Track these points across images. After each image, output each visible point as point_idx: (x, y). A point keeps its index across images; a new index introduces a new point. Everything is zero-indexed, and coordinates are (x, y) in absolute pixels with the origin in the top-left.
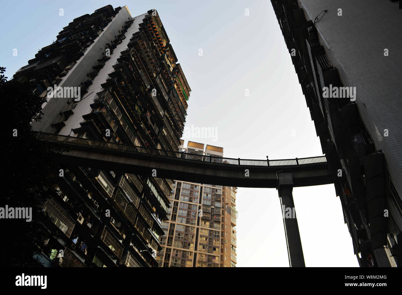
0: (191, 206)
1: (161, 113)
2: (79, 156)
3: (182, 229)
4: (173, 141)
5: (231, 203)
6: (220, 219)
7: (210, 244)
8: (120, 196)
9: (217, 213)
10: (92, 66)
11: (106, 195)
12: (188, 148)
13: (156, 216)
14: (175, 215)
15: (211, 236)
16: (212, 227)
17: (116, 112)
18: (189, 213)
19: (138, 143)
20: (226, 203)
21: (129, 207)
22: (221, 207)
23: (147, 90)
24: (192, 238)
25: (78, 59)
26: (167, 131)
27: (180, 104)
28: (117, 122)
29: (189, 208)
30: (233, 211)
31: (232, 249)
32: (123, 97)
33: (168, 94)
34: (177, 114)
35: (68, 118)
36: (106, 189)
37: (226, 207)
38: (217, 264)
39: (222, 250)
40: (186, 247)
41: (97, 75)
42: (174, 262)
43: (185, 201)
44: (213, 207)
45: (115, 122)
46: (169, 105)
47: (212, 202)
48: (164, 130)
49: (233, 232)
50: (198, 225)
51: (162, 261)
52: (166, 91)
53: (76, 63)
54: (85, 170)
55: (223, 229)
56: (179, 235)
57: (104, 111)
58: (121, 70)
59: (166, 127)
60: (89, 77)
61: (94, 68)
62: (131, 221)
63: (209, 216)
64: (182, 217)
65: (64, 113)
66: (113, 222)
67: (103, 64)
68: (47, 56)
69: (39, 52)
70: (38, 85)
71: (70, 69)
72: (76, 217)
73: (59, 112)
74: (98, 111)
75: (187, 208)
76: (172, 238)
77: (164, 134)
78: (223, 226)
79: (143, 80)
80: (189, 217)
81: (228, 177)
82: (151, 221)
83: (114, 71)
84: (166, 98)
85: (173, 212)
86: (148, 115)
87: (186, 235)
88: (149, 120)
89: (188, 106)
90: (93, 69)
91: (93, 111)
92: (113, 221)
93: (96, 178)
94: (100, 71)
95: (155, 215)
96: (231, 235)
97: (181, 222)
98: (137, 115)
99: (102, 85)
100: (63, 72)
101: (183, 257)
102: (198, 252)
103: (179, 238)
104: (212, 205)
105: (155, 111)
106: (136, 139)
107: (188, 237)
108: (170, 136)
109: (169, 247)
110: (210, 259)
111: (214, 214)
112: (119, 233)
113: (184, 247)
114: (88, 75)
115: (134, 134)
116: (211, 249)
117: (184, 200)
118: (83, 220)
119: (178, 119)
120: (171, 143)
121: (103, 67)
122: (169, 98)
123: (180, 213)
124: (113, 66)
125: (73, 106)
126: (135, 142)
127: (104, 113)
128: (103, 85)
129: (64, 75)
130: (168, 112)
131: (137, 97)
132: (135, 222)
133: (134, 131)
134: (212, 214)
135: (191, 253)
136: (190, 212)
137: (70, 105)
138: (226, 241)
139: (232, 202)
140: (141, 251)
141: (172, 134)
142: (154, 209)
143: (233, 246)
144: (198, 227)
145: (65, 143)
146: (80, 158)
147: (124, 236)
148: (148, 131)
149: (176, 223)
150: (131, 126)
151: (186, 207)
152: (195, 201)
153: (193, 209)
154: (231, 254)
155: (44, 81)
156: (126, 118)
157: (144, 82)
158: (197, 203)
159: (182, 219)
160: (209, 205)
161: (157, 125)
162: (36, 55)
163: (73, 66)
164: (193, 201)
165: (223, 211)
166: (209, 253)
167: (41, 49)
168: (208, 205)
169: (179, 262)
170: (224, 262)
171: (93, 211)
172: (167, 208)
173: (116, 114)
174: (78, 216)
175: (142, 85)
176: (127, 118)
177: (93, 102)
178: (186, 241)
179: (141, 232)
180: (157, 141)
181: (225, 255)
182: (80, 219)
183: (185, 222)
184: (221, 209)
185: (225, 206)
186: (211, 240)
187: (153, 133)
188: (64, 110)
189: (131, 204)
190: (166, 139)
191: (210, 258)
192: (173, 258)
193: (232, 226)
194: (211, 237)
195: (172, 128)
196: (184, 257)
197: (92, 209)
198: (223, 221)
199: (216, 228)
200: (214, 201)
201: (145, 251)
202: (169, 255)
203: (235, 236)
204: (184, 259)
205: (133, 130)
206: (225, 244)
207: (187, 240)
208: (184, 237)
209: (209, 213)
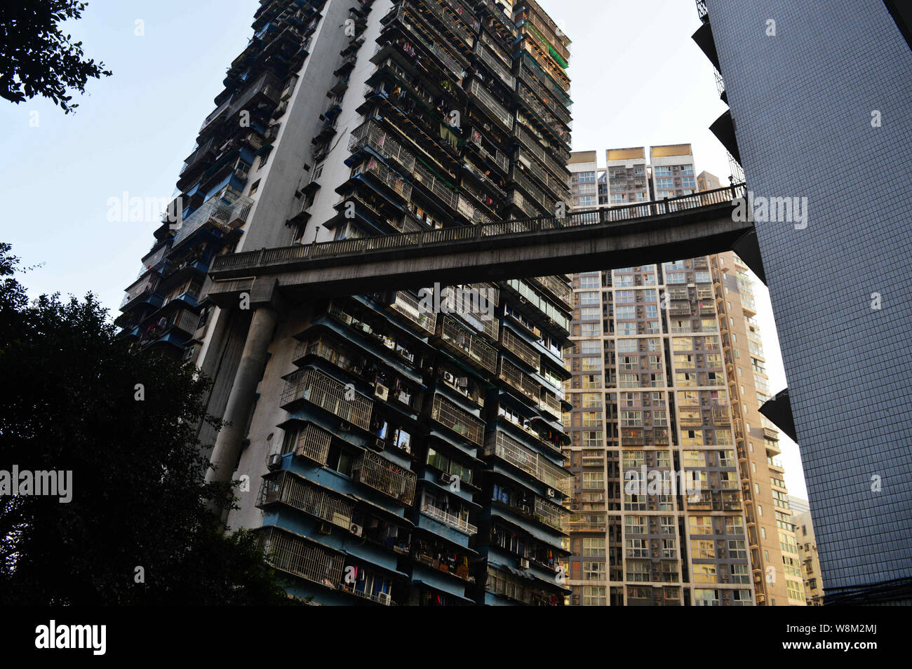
0: (641, 294)
1: (507, 121)
2: (341, 278)
3: (632, 347)
4: (551, 174)
5: (736, 265)
6: (714, 308)
7: (699, 367)
8: (452, 326)
9: (705, 297)
10: (333, 71)
11: (423, 333)
12: (609, 167)
13: (546, 345)
14: (612, 321)
15: (700, 348)
16: (697, 329)
17: (401, 158)
18: (641, 310)
19: (466, 206)
20: (722, 268)
21: (477, 342)
22: (712, 281)
23: (459, 84)
24: (658, 361)
25: (299, 68)
26: (530, 156)
27: (548, 84)
28: (409, 178)
29: (638, 299)
30: (743, 284)
31: (754, 367)
32: (407, 120)
33: (513, 72)
34: (547, 109)
35: (313, 199)
36: (419, 320)
37: (725, 278)
38: (723, 406)
39: (731, 375)
40: (647, 383)
41: (347, 88)
42: (628, 419)
43: (626, 286)
44: (692, 285)
45: (404, 181)
46: (522, 96)
47: (688, 274)
48: (521, 158)
49: (752, 330)
50: (665, 330)
51: (601, 421)
52: (506, 67)
53: (297, 77)
54: (367, 296)
55: (726, 329)
56: (627, 360)
57: (374, 166)
58: (389, 64)
59: (525, 148)
60: (333, 98)
61: (337, 73)
62: (489, 369)
63: (687, 306)
64: (627, 322)
65: (302, 190)
66: (451, 380)
67: (353, 59)
68: (244, 79)
69: (228, 73)
70: (240, 150)
71: (288, 96)
72: (371, 391)
73: (294, 193)
74: (361, 171)
75: (633, 300)
76: (614, 371)
77: (524, 166)
78: (723, 320)
79: (443, 66)
80: (642, 319)
81: (647, 244)
82: (534, 358)
83: (377, 70)
84: (511, 83)
85: (605, 315)
86: (477, 138)
87: (643, 357)
88: (481, 148)
89: (569, 81)
90: (337, 76)
91: (353, 173)
92: (449, 378)
93: (393, 306)
94: (350, 77)
95: (543, 343)
96: (748, 338)
97: (627, 332)
98: (448, 149)
99: (358, 110)
100: (278, 106)
101: (644, 406)
102: (674, 389)
103: (629, 367)
104: (689, 281)
105: (490, 123)
106: (461, 200)
107: (648, 362)
108: (541, 164)
109: (611, 390)
110: (705, 400)
111: (697, 301)
112: (469, 397)
113: (644, 384)
114: (329, 95)
115: (453, 190)
116: (705, 377)
117: (623, 284)
118: (386, 391)
119: (550, 120)
120: (546, 180)
121: (354, 67)
122: (519, 80)
123: (620, 314)
124: (370, 60)
125: (316, 171)
126: (459, 206)
127: (375, 171)
128: (360, 110)
129: (282, 113)
130: (524, 113)
131: (439, 109)
132: (498, 369)
133: (451, 185)
134: (693, 301)
135: (662, 394)
136: (642, 306)
137: (310, 170)
138: (738, 352)
139: (737, 263)
140: (526, 421)
141: (544, 158)
142: (537, 332)
143: (755, 360)
144: (666, 335)
145: (310, 259)
146: (344, 281)
147: (481, 402)
148: (484, 172)
149: (615, 337)
150: (442, 177)
151: (631, 298)
152: (649, 281)
153: (646, 300)
154: (755, 379)
155: (249, 138)
156: (425, 164)
157: (448, 70)
158: (655, 285)
159: (627, 327)
160: (682, 282)
161: (504, 151)
162: (225, 82)
163: (294, 86)
164: (645, 282)
165: (717, 289)
166: (701, 385)
167: (230, 66)
168: (679, 282)
169: (639, 417)
170: (740, 400)
171: (404, 369)
172: (568, 321)
173: (401, 163)
174: (374, 389)
175: (445, 78)
176: (427, 163)
177: (349, 155)
178: (644, 371)
179: (517, 385)
180: (511, 187)
181: (739, 384)
182: (381, 392)
183: (635, 332)
184: (712, 285)
185: (722, 276)
186: (701, 358)
187: (497, 175)
188: (302, 186)
189: (480, 334)
190: (533, 175)
191: (706, 396)
192: (623, 410)
193: (746, 317)
194: (698, 352)
195: (541, 145)
196: (649, 406)
197: (401, 367)
198: (721, 309)
199: (707, 330)
200: (693, 270)
201: (534, 419)
202: (615, 406)
203: (756, 337)
204: (647, 408)
205: (448, 183)
206: (736, 359)
207: (647, 369)
208: (640, 363)
209: (685, 300)
